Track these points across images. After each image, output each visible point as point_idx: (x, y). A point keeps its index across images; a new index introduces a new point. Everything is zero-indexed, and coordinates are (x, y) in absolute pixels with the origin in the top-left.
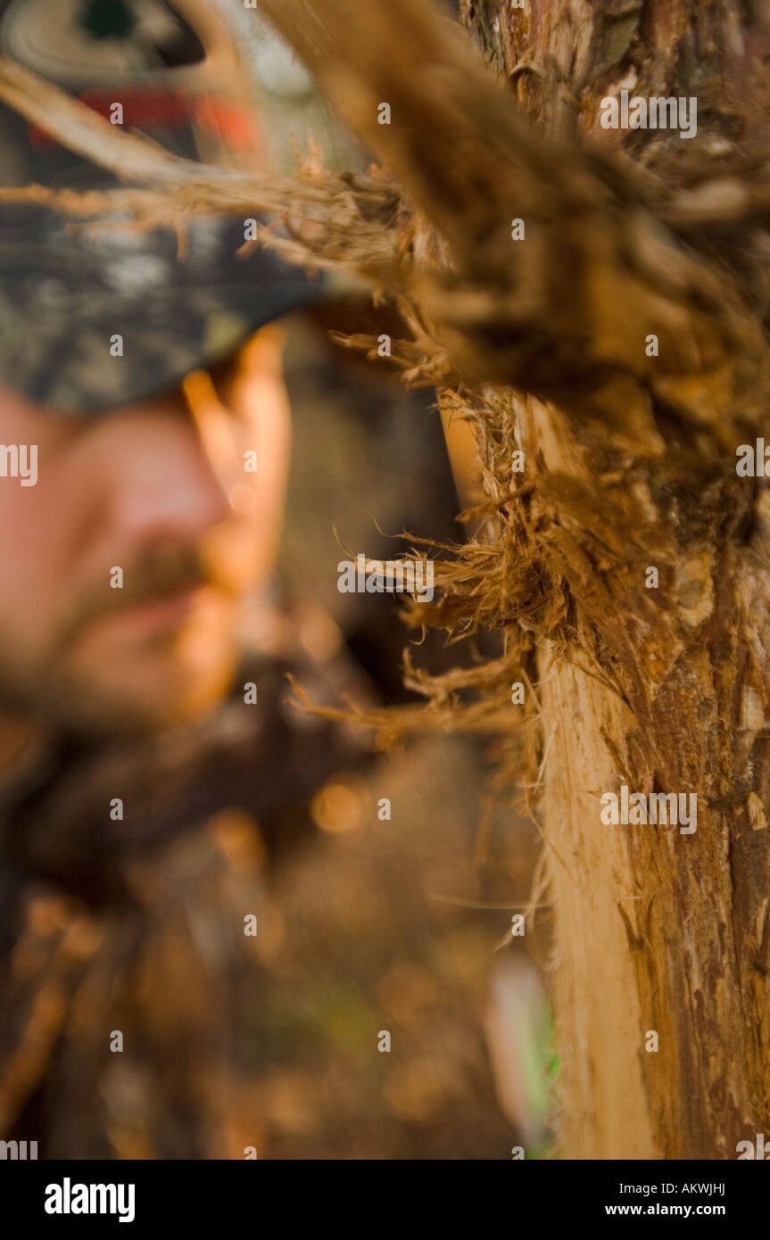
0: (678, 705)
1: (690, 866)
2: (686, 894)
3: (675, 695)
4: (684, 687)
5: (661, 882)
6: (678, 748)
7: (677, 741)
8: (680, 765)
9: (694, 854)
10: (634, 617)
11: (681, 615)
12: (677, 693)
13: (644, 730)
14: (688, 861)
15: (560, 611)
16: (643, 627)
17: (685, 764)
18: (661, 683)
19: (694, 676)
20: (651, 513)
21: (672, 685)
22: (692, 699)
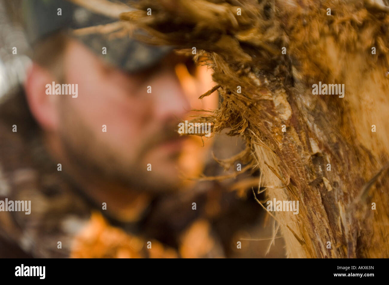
0: (290, 150)
1: (311, 209)
2: (313, 220)
3: (288, 146)
4: (290, 143)
5: (304, 217)
6: (295, 166)
7: (294, 163)
8: (298, 172)
9: (311, 204)
10: (266, 121)
11: (281, 117)
12: (288, 145)
13: (282, 161)
14: (310, 207)
15: (245, 124)
16: (270, 124)
17: (299, 171)
18: (282, 143)
19: (292, 138)
20: (258, 82)
21: (286, 143)
22: (294, 147)
